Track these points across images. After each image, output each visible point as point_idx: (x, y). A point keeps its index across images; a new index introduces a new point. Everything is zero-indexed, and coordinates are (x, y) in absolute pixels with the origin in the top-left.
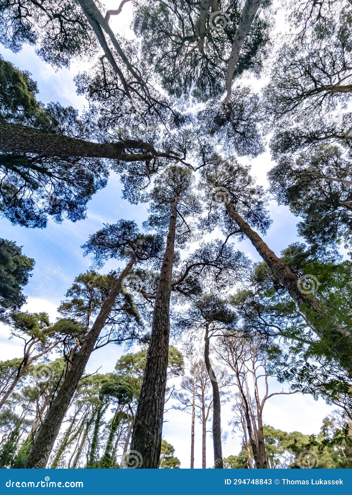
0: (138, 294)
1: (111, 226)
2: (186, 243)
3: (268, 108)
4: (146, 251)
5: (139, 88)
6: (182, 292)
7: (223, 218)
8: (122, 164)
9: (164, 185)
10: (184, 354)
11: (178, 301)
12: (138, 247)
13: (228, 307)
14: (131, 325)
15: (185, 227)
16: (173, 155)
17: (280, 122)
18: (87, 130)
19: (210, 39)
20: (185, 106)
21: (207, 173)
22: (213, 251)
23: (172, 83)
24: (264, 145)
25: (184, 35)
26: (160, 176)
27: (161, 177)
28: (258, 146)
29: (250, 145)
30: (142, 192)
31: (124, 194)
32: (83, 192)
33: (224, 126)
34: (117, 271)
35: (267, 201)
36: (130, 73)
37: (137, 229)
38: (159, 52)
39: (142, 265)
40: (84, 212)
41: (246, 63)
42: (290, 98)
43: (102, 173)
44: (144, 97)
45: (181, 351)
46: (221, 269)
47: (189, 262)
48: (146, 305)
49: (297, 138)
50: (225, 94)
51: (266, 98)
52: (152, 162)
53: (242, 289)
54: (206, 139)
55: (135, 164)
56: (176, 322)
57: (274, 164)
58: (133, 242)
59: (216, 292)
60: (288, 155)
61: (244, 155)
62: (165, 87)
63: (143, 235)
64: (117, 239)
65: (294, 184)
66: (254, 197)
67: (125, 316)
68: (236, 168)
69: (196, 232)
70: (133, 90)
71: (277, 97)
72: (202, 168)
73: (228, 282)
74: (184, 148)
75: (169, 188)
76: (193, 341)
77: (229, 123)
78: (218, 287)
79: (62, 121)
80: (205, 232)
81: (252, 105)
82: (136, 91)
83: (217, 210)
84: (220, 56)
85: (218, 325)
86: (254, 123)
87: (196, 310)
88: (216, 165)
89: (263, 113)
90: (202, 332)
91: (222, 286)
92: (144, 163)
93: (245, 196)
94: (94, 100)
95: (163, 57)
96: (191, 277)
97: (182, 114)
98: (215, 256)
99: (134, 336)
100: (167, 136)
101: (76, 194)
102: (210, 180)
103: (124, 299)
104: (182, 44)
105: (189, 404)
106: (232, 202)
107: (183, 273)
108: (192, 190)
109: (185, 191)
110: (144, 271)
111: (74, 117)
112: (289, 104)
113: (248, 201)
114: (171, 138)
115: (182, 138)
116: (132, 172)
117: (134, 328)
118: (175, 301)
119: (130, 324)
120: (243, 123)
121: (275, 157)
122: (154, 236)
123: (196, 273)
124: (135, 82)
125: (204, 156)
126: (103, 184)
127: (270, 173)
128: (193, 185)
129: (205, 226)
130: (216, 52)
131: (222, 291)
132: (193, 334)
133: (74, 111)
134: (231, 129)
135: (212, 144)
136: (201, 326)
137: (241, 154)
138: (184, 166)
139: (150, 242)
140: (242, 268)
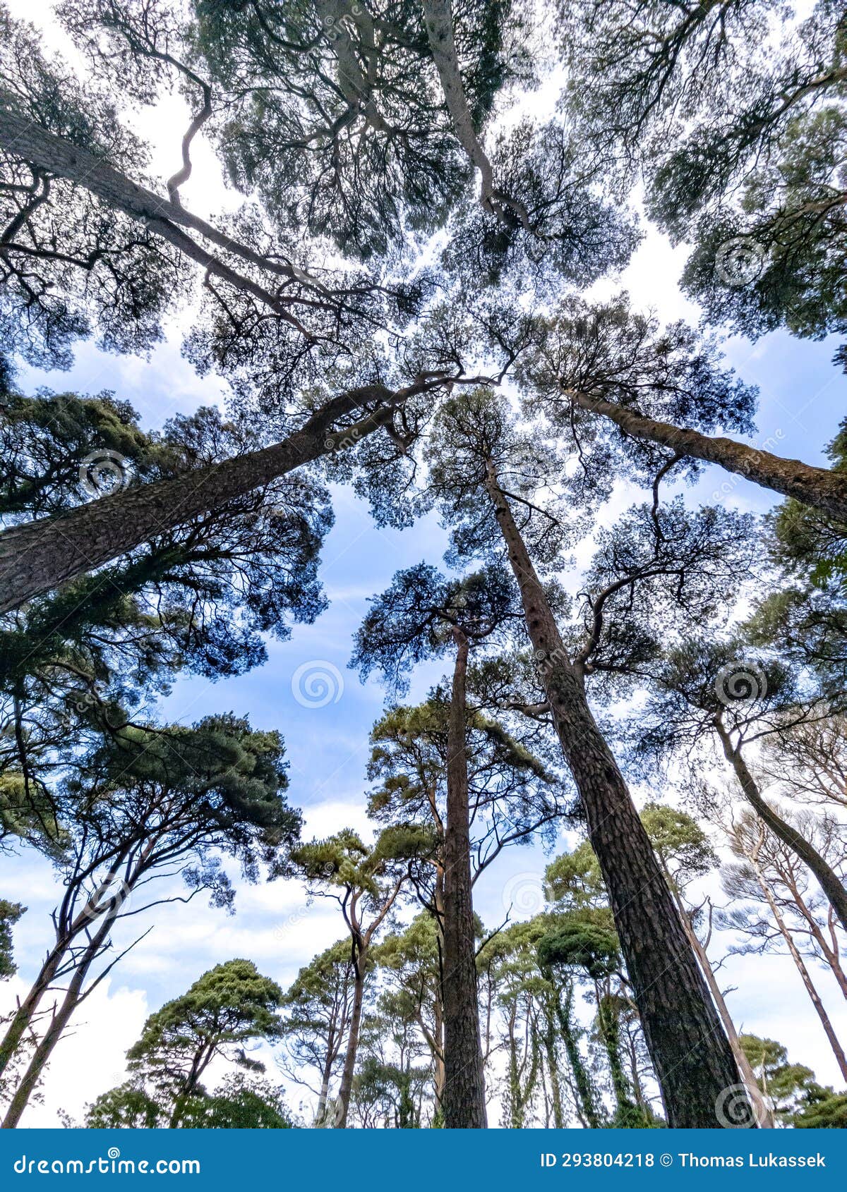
0: (511, 714)
1: (384, 597)
2: (561, 553)
3: (595, 136)
4: (481, 614)
5: (300, 289)
6: (609, 668)
7: (620, 451)
8: (343, 459)
9: (447, 454)
10: (693, 813)
11: (613, 692)
12: (461, 614)
13: (749, 656)
14: (532, 790)
15: (540, 520)
16: (435, 379)
17: (645, 144)
18: (248, 433)
19: (388, 89)
20: (406, 261)
21: (528, 373)
22: (637, 538)
23: (356, 233)
24: (631, 224)
25: (330, 122)
26: (428, 440)
27: (434, 440)
28: (620, 236)
29: (595, 247)
30: (409, 495)
31: (378, 517)
32: (301, 555)
33: (513, 245)
34: (442, 685)
35: (713, 348)
36: (269, 273)
37: (439, 577)
38: (300, 193)
39: (489, 647)
40: (321, 594)
41: (490, 75)
42: (640, 76)
43: (316, 500)
44: (317, 300)
45: (683, 809)
46: (680, 572)
47: (592, 591)
48: (542, 732)
49: (710, 154)
50: (479, 177)
51: (579, 117)
52: (398, 420)
53: (761, 595)
54: (488, 300)
55: (368, 444)
56: (634, 744)
57: (686, 251)
58: (444, 609)
59: (698, 631)
60: (710, 207)
61: (594, 278)
62: (346, 254)
63: (458, 582)
64: (409, 617)
65: (767, 265)
66: (674, 357)
67: (508, 775)
68: (591, 319)
69: (572, 515)
70: (290, 301)
71: (605, 95)
72: (511, 369)
73: (717, 595)
74: (449, 350)
75: (461, 454)
76: (698, 773)
77: (522, 233)
78: (695, 619)
79: (200, 444)
80: (593, 505)
81: (554, 154)
82: (296, 299)
83: (597, 439)
84: (424, 108)
85: (745, 709)
86: (580, 191)
87: (669, 695)
88: (541, 344)
89: (591, 156)
90: (711, 744)
91: (705, 611)
92: (385, 433)
93: (648, 371)
94: (233, 367)
95: (314, 195)
96: (613, 624)
97: (407, 282)
98: (647, 548)
99: (549, 813)
100: (402, 348)
101: (289, 567)
102: (543, 383)
103: (487, 740)
104: (336, 142)
105: (770, 932)
106: (625, 402)
107: (591, 624)
108: (515, 429)
109: (501, 440)
110: (500, 660)
111: (215, 422)
112: (644, 91)
113: (663, 375)
114: (413, 346)
115: (434, 333)
116: (368, 464)
117: (541, 795)
118: (603, 696)
119: (528, 788)
120: (554, 208)
121: (678, 234)
122: (482, 572)
123: (621, 609)
124: (286, 284)
125: (501, 340)
126: (328, 519)
127: (686, 280)
128: (510, 417)
129: (587, 493)
130: (412, 104)
131: (712, 623)
132: (692, 757)
133: (210, 413)
134: (532, 240)
135: (506, 302)
136: (701, 730)
137: (583, 283)
138: (469, 390)
139: (480, 589)
140: (735, 544)
